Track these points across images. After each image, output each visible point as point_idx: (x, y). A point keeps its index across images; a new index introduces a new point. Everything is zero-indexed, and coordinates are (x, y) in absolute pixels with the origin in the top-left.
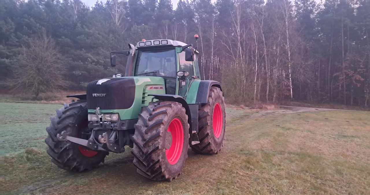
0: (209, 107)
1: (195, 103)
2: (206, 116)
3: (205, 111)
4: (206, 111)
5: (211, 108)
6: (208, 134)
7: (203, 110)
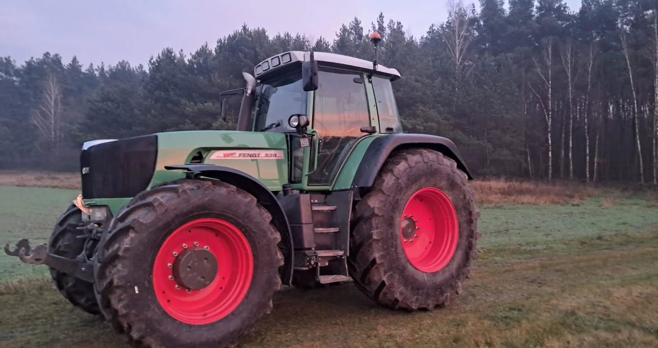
0: (381, 197)
1: (349, 188)
2: (370, 218)
3: (369, 206)
4: (372, 206)
5: (386, 200)
6: (374, 261)
7: (367, 204)
